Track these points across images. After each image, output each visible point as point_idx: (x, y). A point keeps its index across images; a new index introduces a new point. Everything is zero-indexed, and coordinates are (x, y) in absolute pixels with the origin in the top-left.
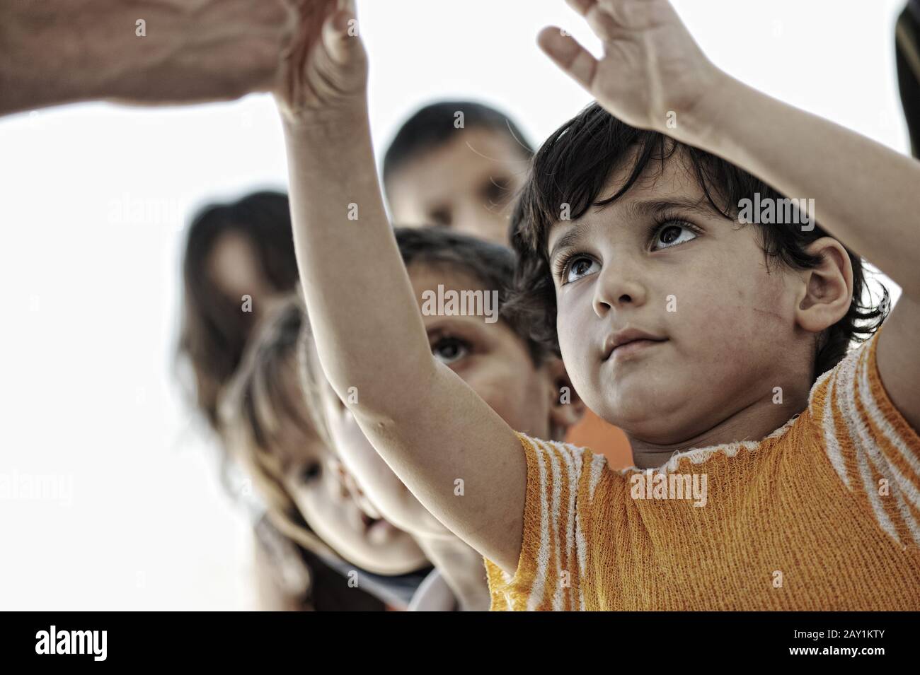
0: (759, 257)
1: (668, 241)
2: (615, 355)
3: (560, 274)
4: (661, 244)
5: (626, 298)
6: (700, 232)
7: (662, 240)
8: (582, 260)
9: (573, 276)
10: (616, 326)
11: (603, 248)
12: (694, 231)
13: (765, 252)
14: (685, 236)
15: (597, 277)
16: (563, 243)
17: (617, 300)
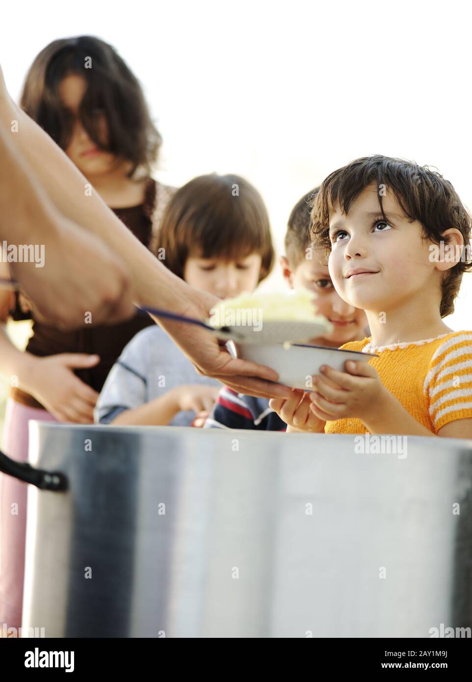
0: (419, 240)
1: (381, 229)
2: (351, 277)
3: (333, 238)
4: (376, 229)
5: (358, 255)
6: (393, 226)
7: (378, 228)
8: (342, 233)
9: (338, 239)
10: (352, 266)
11: (351, 231)
12: (391, 226)
13: (422, 238)
14: (388, 227)
15: (348, 242)
16: (335, 226)
17: (354, 255)
